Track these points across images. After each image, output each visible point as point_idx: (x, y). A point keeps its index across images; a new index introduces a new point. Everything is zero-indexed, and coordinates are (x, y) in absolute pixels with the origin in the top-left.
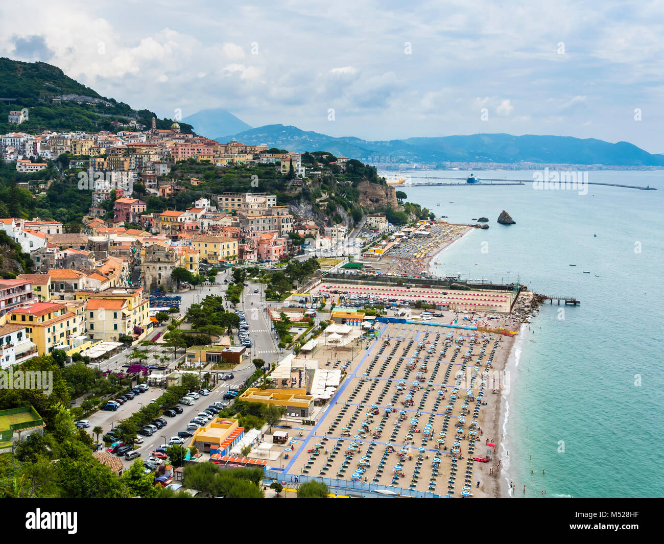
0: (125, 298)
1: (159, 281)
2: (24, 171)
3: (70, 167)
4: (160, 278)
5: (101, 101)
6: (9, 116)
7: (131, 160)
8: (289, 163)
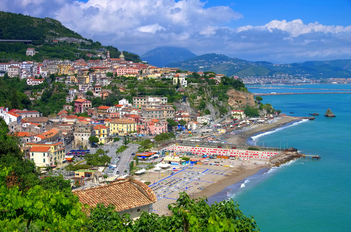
0: (50, 146)
1: (82, 142)
2: (31, 84)
3: (56, 81)
4: (82, 140)
5: (83, 41)
6: (27, 51)
7: (90, 77)
8: (177, 78)
